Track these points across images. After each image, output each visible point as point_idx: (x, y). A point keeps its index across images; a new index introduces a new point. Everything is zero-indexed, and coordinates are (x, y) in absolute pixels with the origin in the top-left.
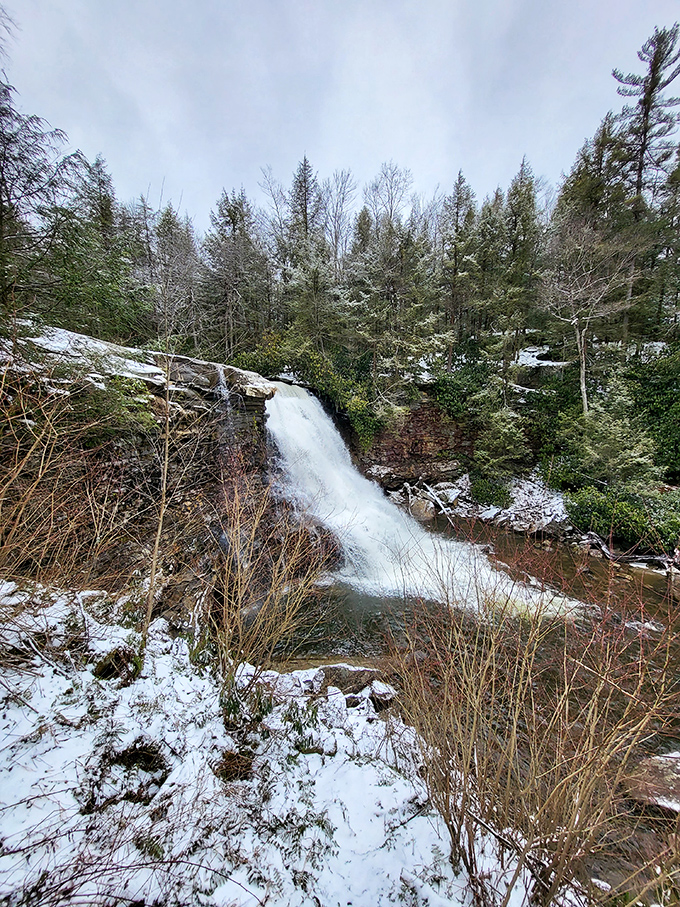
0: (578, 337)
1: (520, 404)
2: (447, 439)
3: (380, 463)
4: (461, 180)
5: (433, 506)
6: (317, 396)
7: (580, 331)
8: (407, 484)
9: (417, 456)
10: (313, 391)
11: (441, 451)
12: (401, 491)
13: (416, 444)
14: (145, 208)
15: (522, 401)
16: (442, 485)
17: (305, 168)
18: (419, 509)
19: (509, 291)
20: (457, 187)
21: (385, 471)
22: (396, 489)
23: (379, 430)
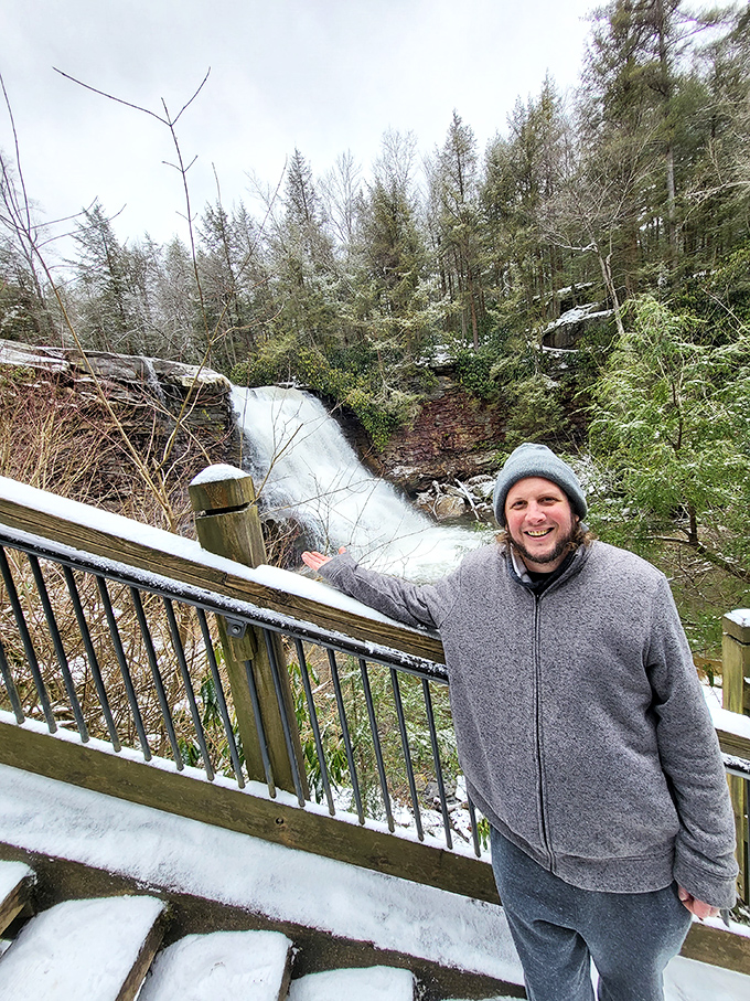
0: (603, 267)
1: (562, 370)
2: (483, 427)
3: (407, 464)
4: (457, 121)
5: (463, 502)
6: (319, 398)
7: (604, 259)
8: (435, 483)
9: (449, 452)
10: (313, 392)
11: (477, 443)
12: (430, 491)
13: (447, 438)
14: (151, 245)
15: (564, 366)
16: (475, 479)
17: (298, 160)
18: (446, 507)
19: (518, 233)
20: (454, 130)
21: (409, 471)
22: (425, 491)
23: (393, 425)
